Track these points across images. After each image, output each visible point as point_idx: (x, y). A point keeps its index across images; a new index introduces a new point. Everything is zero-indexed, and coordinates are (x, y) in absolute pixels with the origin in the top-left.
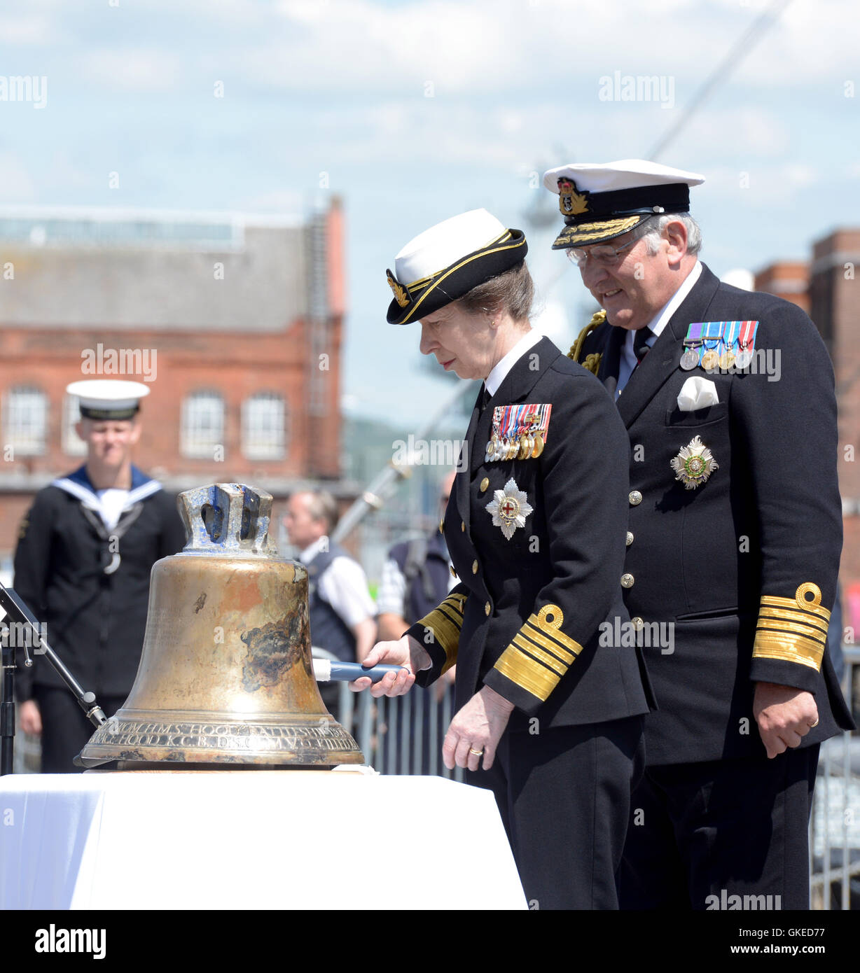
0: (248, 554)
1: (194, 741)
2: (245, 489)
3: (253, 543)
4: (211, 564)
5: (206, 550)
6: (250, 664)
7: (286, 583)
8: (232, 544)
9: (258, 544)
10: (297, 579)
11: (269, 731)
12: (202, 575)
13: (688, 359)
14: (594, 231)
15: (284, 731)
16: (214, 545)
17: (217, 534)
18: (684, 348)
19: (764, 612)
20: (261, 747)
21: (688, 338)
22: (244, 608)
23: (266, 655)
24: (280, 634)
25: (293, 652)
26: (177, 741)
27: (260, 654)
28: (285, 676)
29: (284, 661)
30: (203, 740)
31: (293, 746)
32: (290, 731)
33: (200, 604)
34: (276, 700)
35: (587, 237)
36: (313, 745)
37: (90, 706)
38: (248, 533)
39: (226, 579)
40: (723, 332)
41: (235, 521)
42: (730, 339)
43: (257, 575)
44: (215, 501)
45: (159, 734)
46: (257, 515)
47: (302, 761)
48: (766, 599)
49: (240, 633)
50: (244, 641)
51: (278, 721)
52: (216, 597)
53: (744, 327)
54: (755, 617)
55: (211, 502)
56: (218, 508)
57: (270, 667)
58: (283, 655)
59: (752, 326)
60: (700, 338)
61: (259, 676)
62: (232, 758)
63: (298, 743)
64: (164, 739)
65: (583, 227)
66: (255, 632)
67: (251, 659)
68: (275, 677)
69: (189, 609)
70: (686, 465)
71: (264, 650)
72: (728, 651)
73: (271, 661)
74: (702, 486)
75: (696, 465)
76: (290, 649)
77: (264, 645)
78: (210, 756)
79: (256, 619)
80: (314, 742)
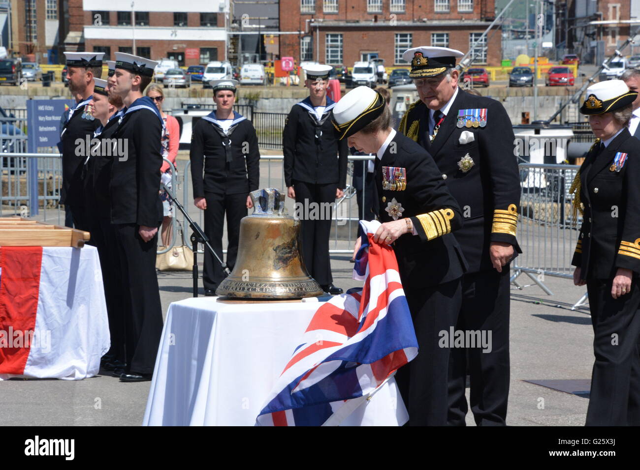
0: (277, 217)
1: (255, 289)
2: (275, 190)
3: (278, 211)
4: (261, 221)
5: (261, 215)
6: (277, 259)
7: (290, 227)
8: (269, 212)
9: (280, 213)
10: (295, 225)
11: (283, 285)
12: (258, 225)
13: (460, 124)
14: (430, 72)
15: (290, 285)
16: (263, 213)
17: (264, 208)
18: (458, 119)
19: (496, 216)
20: (280, 291)
21: (459, 116)
22: (274, 238)
23: (283, 255)
24: (288, 247)
25: (294, 254)
26: (248, 289)
27: (281, 255)
28: (291, 263)
29: (290, 257)
30: (258, 289)
31: (293, 291)
32: (292, 285)
33: (258, 236)
34: (287, 273)
35: (428, 74)
36: (301, 290)
37: (225, 268)
38: (277, 207)
39: (267, 227)
40: (473, 113)
41: (271, 203)
42: (476, 116)
43: (279, 225)
44: (264, 195)
45: (242, 287)
46: (279, 201)
47: (296, 297)
48: (496, 211)
49: (273, 247)
50: (274, 250)
51: (288, 281)
52: (263, 233)
53: (482, 111)
54: (493, 218)
55: (262, 196)
56: (265, 198)
57: (284, 260)
58: (290, 255)
59: (485, 110)
60: (464, 115)
61: (280, 264)
62: (269, 296)
63: (295, 289)
64: (244, 289)
65: (425, 70)
66: (279, 247)
67: (277, 257)
68: (286, 264)
69: (253, 238)
70: (463, 164)
71: (282, 254)
72: (480, 231)
73: (285, 258)
74: (469, 171)
75: (467, 164)
76: (293, 253)
77: (282, 251)
78: (261, 296)
79: (278, 242)
80: (301, 289)
